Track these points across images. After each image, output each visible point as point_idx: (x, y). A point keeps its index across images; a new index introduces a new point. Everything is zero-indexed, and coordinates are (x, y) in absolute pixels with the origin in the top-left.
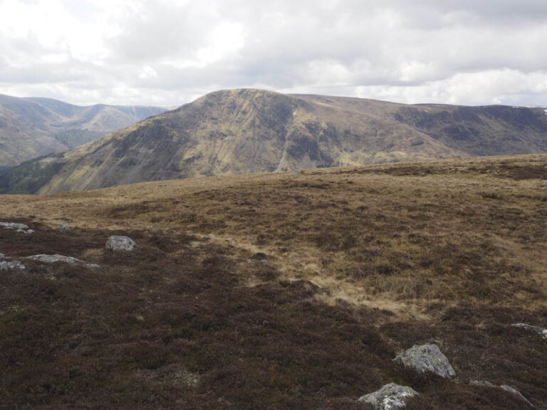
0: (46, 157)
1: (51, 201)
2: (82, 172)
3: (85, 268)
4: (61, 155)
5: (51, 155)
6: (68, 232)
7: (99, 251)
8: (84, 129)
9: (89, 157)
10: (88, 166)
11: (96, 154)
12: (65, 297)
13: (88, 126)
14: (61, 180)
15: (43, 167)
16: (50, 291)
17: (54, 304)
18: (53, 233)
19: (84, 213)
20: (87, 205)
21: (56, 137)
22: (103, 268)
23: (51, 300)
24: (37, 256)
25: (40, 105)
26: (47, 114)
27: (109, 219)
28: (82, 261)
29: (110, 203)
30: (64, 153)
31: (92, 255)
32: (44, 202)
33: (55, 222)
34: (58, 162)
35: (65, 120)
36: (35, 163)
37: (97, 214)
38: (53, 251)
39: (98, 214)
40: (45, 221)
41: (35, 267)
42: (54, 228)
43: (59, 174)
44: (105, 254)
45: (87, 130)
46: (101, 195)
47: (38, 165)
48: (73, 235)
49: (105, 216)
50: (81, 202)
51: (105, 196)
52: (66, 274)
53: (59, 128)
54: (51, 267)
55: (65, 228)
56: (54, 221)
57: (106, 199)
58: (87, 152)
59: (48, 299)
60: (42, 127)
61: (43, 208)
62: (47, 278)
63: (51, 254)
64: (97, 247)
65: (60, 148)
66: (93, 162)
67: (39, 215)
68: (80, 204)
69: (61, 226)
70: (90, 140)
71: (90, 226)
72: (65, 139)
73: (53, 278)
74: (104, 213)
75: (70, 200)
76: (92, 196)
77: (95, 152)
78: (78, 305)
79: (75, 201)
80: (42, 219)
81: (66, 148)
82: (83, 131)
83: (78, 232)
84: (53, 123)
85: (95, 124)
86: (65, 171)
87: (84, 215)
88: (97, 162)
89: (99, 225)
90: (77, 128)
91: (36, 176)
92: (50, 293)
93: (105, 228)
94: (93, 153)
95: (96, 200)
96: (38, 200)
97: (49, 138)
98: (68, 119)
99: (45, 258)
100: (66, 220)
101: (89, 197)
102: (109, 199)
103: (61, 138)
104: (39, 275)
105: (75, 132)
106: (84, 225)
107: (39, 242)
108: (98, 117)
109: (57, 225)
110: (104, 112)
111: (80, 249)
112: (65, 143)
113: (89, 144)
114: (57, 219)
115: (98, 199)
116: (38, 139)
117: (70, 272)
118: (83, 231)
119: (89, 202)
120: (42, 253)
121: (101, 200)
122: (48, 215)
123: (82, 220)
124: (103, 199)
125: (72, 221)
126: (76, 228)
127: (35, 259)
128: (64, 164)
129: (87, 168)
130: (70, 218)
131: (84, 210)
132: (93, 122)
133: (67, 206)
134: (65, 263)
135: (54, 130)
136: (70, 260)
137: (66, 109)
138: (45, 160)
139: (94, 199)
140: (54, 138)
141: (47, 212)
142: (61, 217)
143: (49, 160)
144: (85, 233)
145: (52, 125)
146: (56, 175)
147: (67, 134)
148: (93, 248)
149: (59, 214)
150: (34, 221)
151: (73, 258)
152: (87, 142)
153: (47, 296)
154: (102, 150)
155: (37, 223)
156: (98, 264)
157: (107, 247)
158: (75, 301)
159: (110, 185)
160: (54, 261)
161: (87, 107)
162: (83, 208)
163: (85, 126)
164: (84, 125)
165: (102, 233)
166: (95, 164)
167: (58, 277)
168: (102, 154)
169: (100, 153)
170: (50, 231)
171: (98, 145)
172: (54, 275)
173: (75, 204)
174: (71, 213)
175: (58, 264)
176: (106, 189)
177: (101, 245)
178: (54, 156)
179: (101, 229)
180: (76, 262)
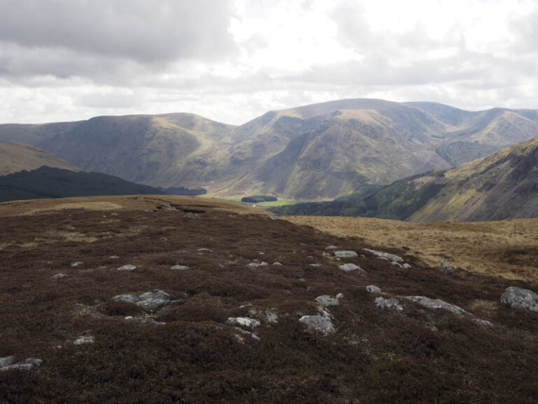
0: (423, 175)
1: (428, 231)
2: (465, 197)
3: (474, 324)
4: (441, 174)
5: (428, 174)
6: (450, 274)
7: (491, 304)
8: (473, 141)
9: (475, 178)
10: (475, 190)
11: (487, 174)
12: (449, 356)
13: (480, 138)
14: (438, 206)
15: (418, 188)
16: (431, 345)
17: (435, 362)
18: (432, 272)
19: (468, 251)
20: (472, 241)
21: (437, 151)
22: (498, 329)
23: (432, 355)
24: (417, 297)
25: (423, 111)
26: (428, 122)
27: (503, 264)
28: (470, 314)
29: (503, 242)
30: (445, 171)
31: (482, 308)
32: (419, 232)
33: (431, 258)
34: (436, 183)
35: (451, 129)
36: (409, 183)
37: (486, 255)
38: (433, 294)
39: (488, 254)
40: (421, 256)
41: (415, 311)
42: (432, 266)
43: (436, 198)
44: (499, 309)
45: (477, 142)
46: (490, 230)
47: (412, 185)
48: (456, 277)
49: (497, 259)
50: (465, 236)
51: (496, 232)
52: (450, 327)
53: (441, 140)
54: (433, 314)
55: (446, 268)
56: (430, 256)
57: (498, 236)
58: (474, 172)
59: (428, 354)
60: (422, 139)
61: (418, 239)
62: (426, 327)
63: (433, 297)
64: (490, 298)
65: (441, 165)
66: (481, 185)
67: (413, 248)
68: (464, 238)
69: (442, 264)
70: (479, 155)
71: (476, 270)
72: (448, 154)
73: (434, 329)
74: (495, 254)
75: (451, 232)
76: (478, 230)
77: (486, 171)
78: (464, 370)
79: (458, 234)
80: (417, 253)
81: (448, 166)
82: (472, 144)
83: (462, 275)
84: (435, 134)
85: (489, 135)
86: (444, 195)
87: (469, 255)
88: (485, 185)
89: (489, 270)
90: (464, 139)
91: (409, 199)
92: (431, 346)
93: (497, 275)
94: (482, 173)
95: (485, 236)
96: (412, 229)
97: (429, 152)
98: (455, 128)
99: (425, 301)
100: (446, 257)
101: (475, 231)
102: (502, 236)
103: (442, 152)
104: (418, 321)
105: (460, 144)
106: (469, 268)
107: (416, 281)
108: (493, 124)
109: (434, 262)
110: (502, 118)
111: (468, 299)
112: (447, 158)
113: (477, 161)
114: (434, 255)
115: (487, 234)
116: (415, 154)
117: (455, 326)
118: (469, 274)
119: (475, 238)
120: (421, 295)
121: (491, 237)
122: (424, 248)
123: (466, 260)
124: (493, 235)
125: (453, 260)
126: (460, 269)
127: (414, 301)
128: (443, 186)
129: (472, 192)
130: (450, 255)
131: (467, 248)
132: (486, 132)
133: (447, 239)
134: (450, 312)
135: (435, 142)
136: (456, 309)
137: (454, 115)
138: (421, 180)
139: (482, 234)
140: (434, 152)
141: (421, 245)
142: (439, 253)
143: (426, 180)
144: (471, 278)
145: (434, 136)
146: (433, 199)
147: (451, 147)
148: (484, 299)
149: (437, 248)
150: (408, 253)
151: (458, 308)
152: (475, 158)
153: (428, 350)
154: (495, 169)
155: (412, 256)
156: (491, 322)
157: (503, 300)
158: (462, 364)
159: (500, 218)
160: (436, 307)
161: (480, 112)
162: (467, 244)
163: (474, 138)
164: (473, 136)
165: (493, 281)
166: (482, 188)
167: (440, 328)
168: (494, 174)
169: (491, 173)
170: (428, 268)
171: (490, 163)
172: (435, 325)
173: (457, 238)
174: (452, 249)
175: (441, 312)
176: (497, 222)
177: (494, 297)
178: (432, 175)
179: (491, 275)
180: (463, 313)
